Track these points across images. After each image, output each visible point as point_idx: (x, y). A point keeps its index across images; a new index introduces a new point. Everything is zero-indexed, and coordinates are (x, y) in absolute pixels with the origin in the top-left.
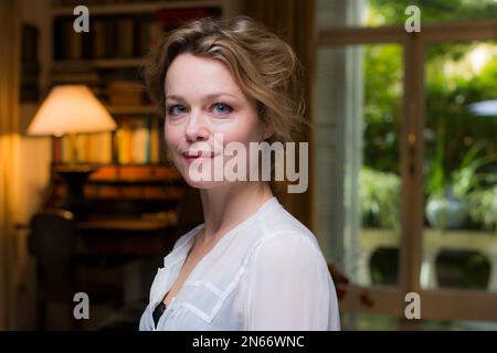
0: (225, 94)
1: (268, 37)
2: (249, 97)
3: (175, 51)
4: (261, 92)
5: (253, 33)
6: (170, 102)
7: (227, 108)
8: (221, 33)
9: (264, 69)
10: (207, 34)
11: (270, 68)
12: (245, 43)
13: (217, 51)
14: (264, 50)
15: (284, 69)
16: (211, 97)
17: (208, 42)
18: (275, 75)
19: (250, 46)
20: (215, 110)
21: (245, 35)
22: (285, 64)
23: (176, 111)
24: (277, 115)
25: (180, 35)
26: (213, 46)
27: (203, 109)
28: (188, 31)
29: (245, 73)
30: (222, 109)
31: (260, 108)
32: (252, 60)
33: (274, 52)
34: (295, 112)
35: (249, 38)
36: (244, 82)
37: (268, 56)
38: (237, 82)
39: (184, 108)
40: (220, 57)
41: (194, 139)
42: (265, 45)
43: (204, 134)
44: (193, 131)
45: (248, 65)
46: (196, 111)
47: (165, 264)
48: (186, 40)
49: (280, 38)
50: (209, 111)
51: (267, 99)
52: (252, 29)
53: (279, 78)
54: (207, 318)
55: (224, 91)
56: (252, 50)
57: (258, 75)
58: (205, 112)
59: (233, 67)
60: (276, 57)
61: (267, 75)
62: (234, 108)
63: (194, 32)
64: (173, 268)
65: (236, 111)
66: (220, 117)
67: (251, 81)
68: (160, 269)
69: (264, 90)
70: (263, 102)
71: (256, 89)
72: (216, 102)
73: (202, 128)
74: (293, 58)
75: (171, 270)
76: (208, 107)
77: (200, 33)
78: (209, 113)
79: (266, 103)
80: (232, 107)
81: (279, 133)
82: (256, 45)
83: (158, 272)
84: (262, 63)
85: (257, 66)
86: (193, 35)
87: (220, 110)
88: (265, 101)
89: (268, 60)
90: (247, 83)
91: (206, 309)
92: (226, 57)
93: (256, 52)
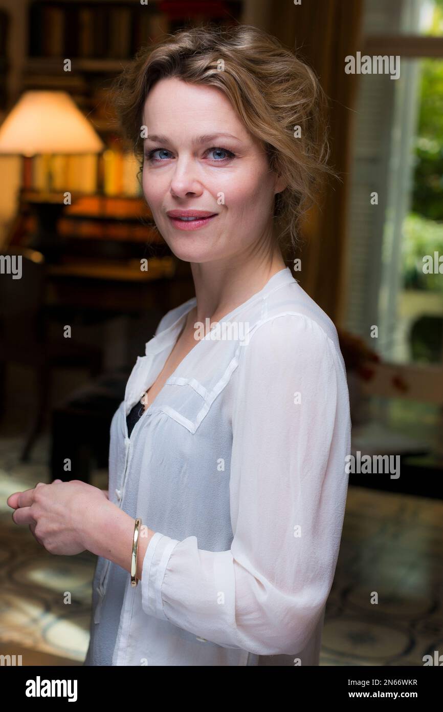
0: (223, 135)
1: (280, 55)
2: (255, 139)
3: (157, 73)
4: (274, 132)
5: (261, 50)
6: (150, 144)
7: (227, 154)
8: (218, 50)
9: (277, 100)
10: (199, 51)
11: (283, 98)
12: (251, 64)
13: (213, 76)
14: (276, 74)
15: (303, 101)
16: (205, 139)
17: (202, 62)
18: (292, 108)
19: (257, 68)
20: (211, 156)
21: (251, 53)
22: (305, 93)
23: (157, 155)
24: (291, 162)
25: (163, 52)
26: (208, 68)
27: (195, 154)
28: (174, 47)
29: (252, 106)
30: (219, 155)
31: (270, 154)
32: (261, 89)
33: (290, 76)
34: (315, 158)
35: (257, 56)
36: (248, 117)
37: (281, 82)
38: (240, 118)
39: (168, 152)
40: (218, 84)
41: (182, 195)
42: (277, 67)
43: (196, 188)
44: (180, 184)
45: (256, 96)
46: (185, 158)
47: (147, 351)
48: (171, 59)
49: (298, 57)
50: (203, 157)
51: (279, 141)
52: (260, 44)
53: (296, 112)
54: (191, 426)
55: (223, 131)
56: (261, 74)
57: (269, 108)
58: (196, 158)
59: (235, 97)
60: (291, 83)
61: (281, 108)
62: (237, 154)
63: (182, 47)
64: (157, 356)
65: (239, 158)
66: (216, 164)
67: (259, 117)
68: (139, 358)
69: (276, 129)
70: (275, 146)
71: (266, 127)
72: (211, 146)
73: (194, 181)
74: (314, 85)
75: (154, 361)
76: (201, 152)
77: (190, 50)
78: (203, 160)
79: (278, 147)
80: (233, 152)
81: (295, 187)
82: (265, 67)
83: (138, 361)
84: (274, 92)
85: (267, 95)
86: (181, 52)
87: (217, 156)
88: (276, 145)
89: (281, 87)
90: (254, 119)
91: (191, 413)
92: (225, 85)
93: (266, 77)
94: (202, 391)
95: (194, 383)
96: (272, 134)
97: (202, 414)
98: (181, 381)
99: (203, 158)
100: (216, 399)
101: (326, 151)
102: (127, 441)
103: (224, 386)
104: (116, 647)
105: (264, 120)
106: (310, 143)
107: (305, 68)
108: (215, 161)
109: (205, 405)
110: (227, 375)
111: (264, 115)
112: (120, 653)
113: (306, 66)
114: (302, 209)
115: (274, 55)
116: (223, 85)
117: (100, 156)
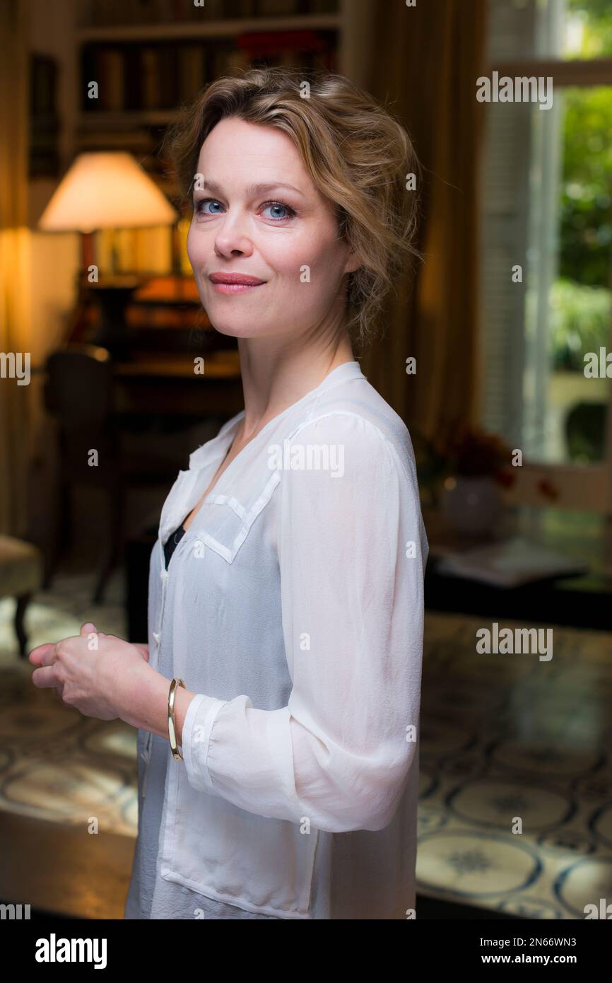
0: (283, 186)
1: (369, 109)
2: (324, 197)
3: (216, 113)
4: (345, 190)
5: (347, 101)
7: (286, 211)
8: (292, 91)
9: (356, 158)
10: (269, 90)
11: (362, 158)
12: (332, 114)
13: (278, 116)
15: (387, 161)
16: (261, 189)
17: (268, 101)
18: (372, 168)
19: (336, 118)
20: (268, 212)
21: (334, 103)
22: (390, 153)
23: (207, 207)
24: (364, 229)
25: (226, 86)
26: (273, 108)
27: (248, 207)
28: (241, 83)
29: (323, 159)
30: (278, 212)
31: (341, 217)
32: (337, 141)
33: (376, 134)
34: (399, 233)
35: (340, 106)
36: (317, 169)
37: (365, 138)
38: (307, 168)
39: (220, 204)
40: (284, 125)
41: (227, 253)
42: (363, 121)
43: (243, 246)
44: (225, 241)
45: (328, 146)
46: (236, 209)
47: (191, 465)
48: (235, 96)
49: (390, 113)
50: (258, 212)
51: (352, 202)
52: (346, 95)
53: (376, 174)
54: (228, 554)
55: (284, 182)
56: (340, 125)
57: (343, 162)
58: (250, 213)
59: (302, 144)
60: (376, 140)
61: (358, 166)
62: (298, 211)
63: (249, 83)
64: (202, 471)
65: (301, 217)
66: (273, 223)
67: (330, 172)
68: (181, 473)
69: (349, 188)
70: (346, 208)
71: (338, 185)
72: (268, 198)
73: (242, 238)
74: (406, 148)
75: (199, 476)
76: (256, 204)
77: (258, 88)
78: (257, 216)
79: (350, 211)
80: (293, 208)
81: (368, 263)
82: (346, 119)
83: (179, 477)
84: (354, 148)
85: (344, 150)
86: (247, 88)
87: (275, 214)
88: (347, 206)
89: (364, 143)
90: (323, 174)
91: (227, 540)
92: (292, 127)
93: (347, 130)
94: (240, 511)
95: (234, 502)
96: (342, 192)
97: (239, 540)
98: (221, 500)
99: (258, 214)
100: (254, 522)
101: (412, 227)
102: (164, 574)
103: (264, 505)
104: (162, 824)
105: (335, 175)
106: (392, 213)
107: (396, 126)
108: (271, 220)
109: (243, 528)
110: (268, 491)
111: (336, 170)
112: (167, 832)
113: (398, 126)
114: (377, 294)
115: (360, 108)
116: (290, 128)
117: (174, 227)
